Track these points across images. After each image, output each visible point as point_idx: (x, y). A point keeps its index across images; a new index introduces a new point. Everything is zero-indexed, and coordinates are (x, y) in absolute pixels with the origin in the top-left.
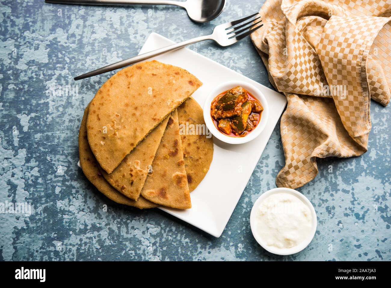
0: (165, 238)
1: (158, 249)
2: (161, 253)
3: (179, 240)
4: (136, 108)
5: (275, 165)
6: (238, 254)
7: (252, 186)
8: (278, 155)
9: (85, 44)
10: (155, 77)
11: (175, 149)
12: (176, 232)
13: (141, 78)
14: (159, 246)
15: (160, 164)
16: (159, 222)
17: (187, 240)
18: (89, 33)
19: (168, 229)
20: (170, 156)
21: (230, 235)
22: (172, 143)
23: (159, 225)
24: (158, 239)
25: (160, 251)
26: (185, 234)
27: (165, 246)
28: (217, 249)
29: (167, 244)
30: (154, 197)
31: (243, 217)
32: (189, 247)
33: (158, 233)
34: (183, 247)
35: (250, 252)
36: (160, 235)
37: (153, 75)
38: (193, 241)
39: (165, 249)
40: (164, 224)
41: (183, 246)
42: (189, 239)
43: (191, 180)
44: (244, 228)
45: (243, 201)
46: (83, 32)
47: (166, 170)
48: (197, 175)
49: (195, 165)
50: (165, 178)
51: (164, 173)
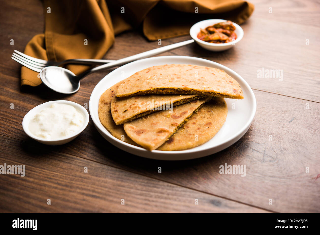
4: (178, 78)
10: (212, 75)
11: (180, 115)
15: (158, 117)
20: (171, 117)
47: (159, 122)
48: (180, 142)
49: (185, 136)
50: (153, 126)
51: (155, 123)
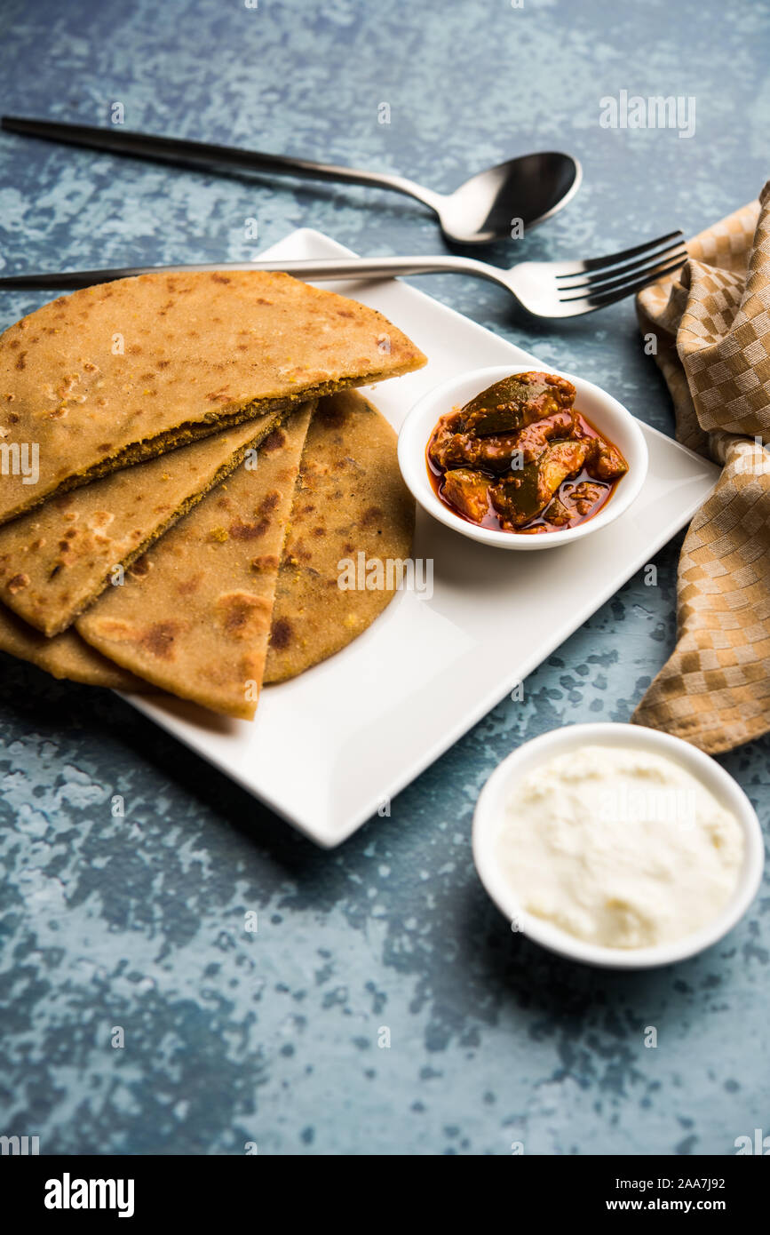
0: (117, 829)
1: (73, 860)
2: (78, 874)
3: (168, 848)
4: (163, 365)
5: (634, 687)
6: (394, 955)
7: (521, 734)
8: (653, 661)
9: (75, 239)
10: (264, 307)
11: (259, 520)
12: (168, 819)
13: (214, 301)
14: (82, 849)
15: (186, 553)
16: (114, 769)
17: (202, 856)
18: (102, 215)
19: (139, 801)
20: (233, 536)
21: (383, 880)
22: (254, 502)
23: (112, 780)
24: (86, 827)
25: (77, 867)
26: (199, 835)
27: (104, 856)
28: (311, 914)
29: (116, 849)
30: (121, 642)
31: (457, 829)
32: (201, 882)
33: (95, 805)
34: (174, 874)
35: (450, 957)
36: (100, 813)
37: (261, 302)
38: (224, 863)
39: (100, 863)
40: (131, 781)
41: (178, 870)
42: (209, 853)
43: (285, 639)
44: (449, 867)
45: (474, 776)
46: (83, 210)
47: (203, 573)
48: (316, 629)
49: (320, 597)
50: (189, 596)
51: (189, 580)
